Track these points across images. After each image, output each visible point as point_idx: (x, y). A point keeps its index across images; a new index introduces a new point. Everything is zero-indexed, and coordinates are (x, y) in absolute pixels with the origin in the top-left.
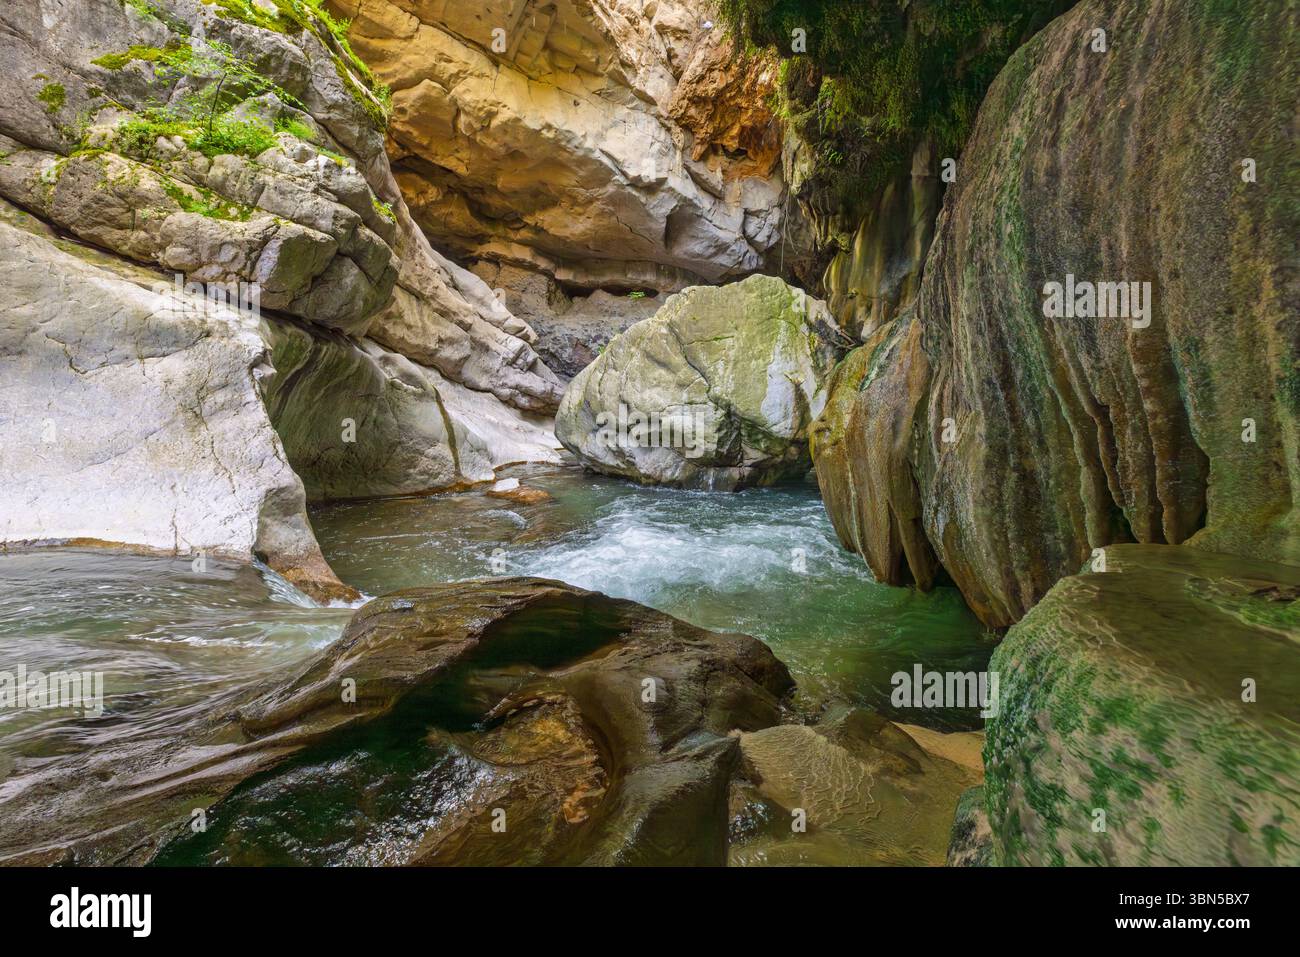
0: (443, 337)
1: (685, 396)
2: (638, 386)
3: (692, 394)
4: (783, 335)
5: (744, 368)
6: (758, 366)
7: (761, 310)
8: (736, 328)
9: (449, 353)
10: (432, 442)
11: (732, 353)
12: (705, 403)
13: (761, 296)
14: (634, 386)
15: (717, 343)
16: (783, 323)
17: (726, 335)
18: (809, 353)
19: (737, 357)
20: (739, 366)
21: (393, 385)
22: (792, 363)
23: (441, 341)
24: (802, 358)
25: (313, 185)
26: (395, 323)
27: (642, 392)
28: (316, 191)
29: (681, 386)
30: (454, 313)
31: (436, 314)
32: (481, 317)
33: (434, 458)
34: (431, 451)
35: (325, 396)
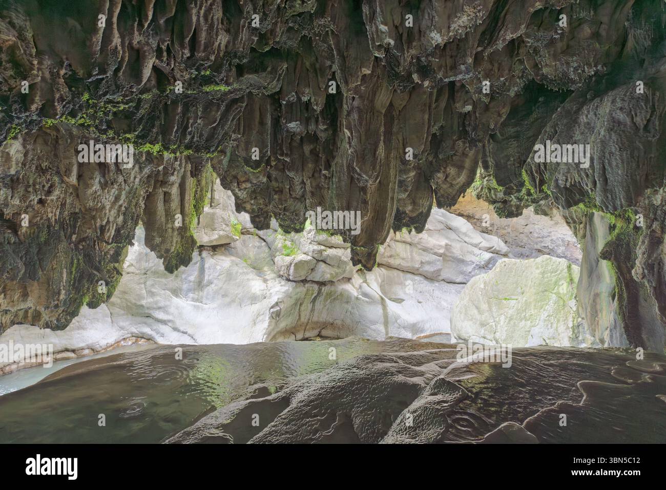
0: (423, 261)
1: (482, 332)
2: (462, 317)
3: (486, 332)
4: (550, 307)
5: (515, 325)
6: (525, 325)
7: (540, 284)
8: (523, 293)
9: (428, 269)
10: (375, 323)
11: (510, 312)
12: (492, 341)
13: (543, 273)
14: (460, 317)
15: (505, 302)
16: (554, 297)
17: (513, 297)
18: (571, 325)
19: (512, 316)
20: (512, 323)
21: (357, 298)
22: (551, 330)
23: (422, 263)
24: (562, 328)
25: (309, 241)
26: (394, 259)
27: (463, 321)
28: (310, 243)
29: (483, 325)
30: (431, 249)
31: (420, 251)
32: (465, 242)
33: (374, 330)
34: (373, 327)
35: (330, 302)
